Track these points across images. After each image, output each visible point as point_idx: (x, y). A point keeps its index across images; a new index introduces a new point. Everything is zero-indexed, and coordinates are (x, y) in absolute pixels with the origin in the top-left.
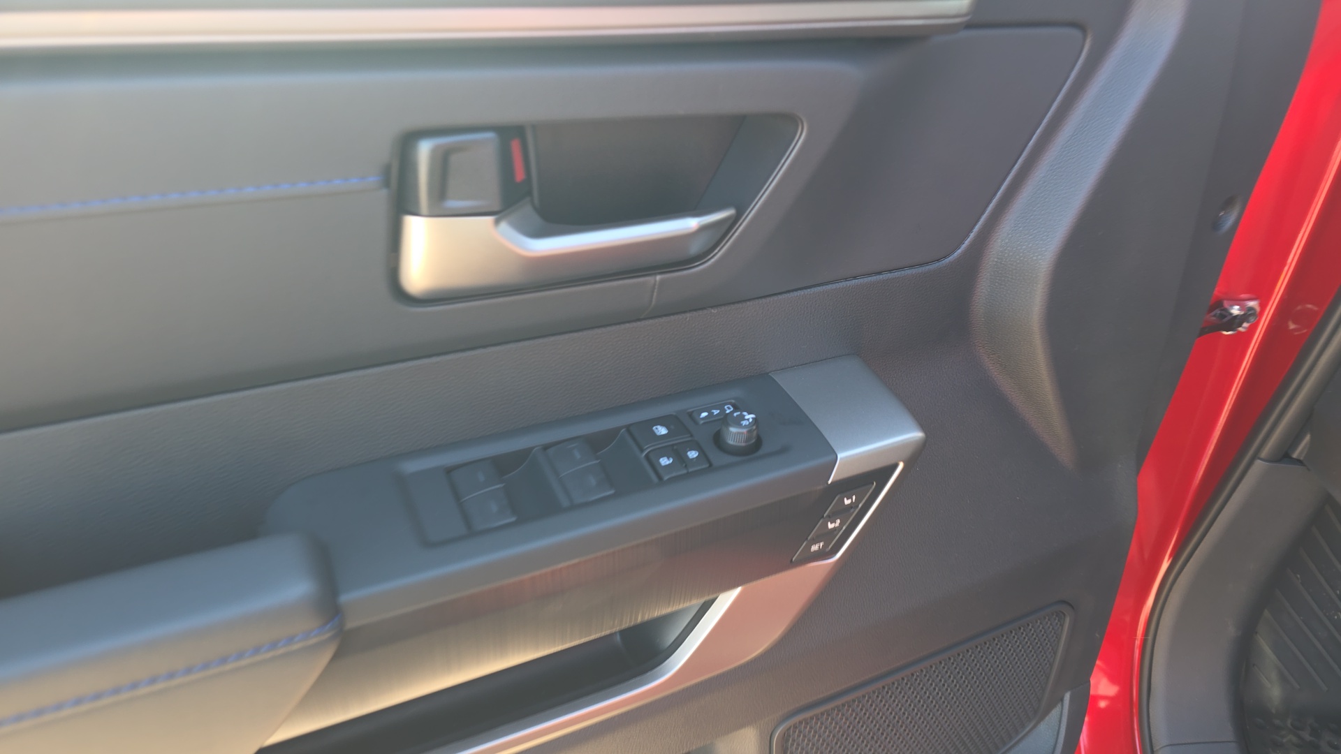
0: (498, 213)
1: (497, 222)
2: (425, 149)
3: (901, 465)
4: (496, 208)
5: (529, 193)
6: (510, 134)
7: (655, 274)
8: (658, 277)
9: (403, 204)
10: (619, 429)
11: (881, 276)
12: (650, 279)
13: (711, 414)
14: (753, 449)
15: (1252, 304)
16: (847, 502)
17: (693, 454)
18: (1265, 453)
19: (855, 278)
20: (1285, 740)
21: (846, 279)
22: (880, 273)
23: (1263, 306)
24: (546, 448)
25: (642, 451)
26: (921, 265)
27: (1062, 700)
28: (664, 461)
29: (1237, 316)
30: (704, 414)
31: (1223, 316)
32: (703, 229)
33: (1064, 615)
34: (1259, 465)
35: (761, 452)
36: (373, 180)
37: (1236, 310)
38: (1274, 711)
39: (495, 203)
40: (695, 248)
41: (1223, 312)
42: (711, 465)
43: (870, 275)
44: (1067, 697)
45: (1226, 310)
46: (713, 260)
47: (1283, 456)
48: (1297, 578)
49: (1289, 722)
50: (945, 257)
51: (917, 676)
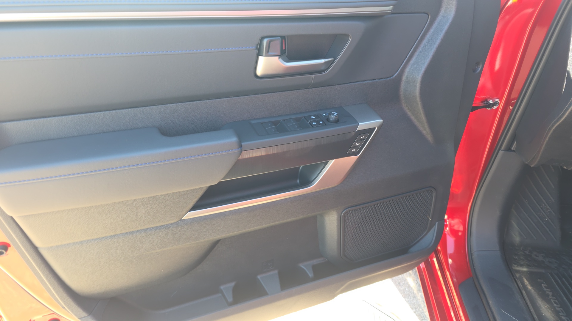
0: (280, 56)
1: (279, 58)
2: (265, 41)
3: (376, 128)
4: (279, 55)
5: (286, 53)
6: (283, 37)
7: (313, 74)
8: (314, 75)
9: (259, 54)
10: (302, 117)
11: (373, 81)
12: (312, 76)
13: (326, 115)
14: (337, 121)
15: (497, 100)
16: (361, 137)
17: (321, 122)
18: (503, 148)
19: (366, 81)
20: (519, 253)
21: (363, 81)
22: (372, 80)
23: (501, 100)
24: (284, 120)
25: (308, 122)
26: (384, 78)
27: (435, 225)
28: (314, 123)
29: (491, 103)
30: (324, 115)
31: (487, 103)
32: (325, 63)
33: (433, 192)
34: (501, 152)
35: (339, 122)
36: (254, 47)
37: (491, 102)
38: (516, 245)
39: (279, 53)
40: (323, 68)
41: (487, 102)
42: (326, 125)
43: (370, 80)
44: (437, 224)
45: (488, 102)
46: (328, 71)
47: (508, 149)
48: (526, 201)
49: (521, 248)
50: (391, 77)
51: (385, 204)
